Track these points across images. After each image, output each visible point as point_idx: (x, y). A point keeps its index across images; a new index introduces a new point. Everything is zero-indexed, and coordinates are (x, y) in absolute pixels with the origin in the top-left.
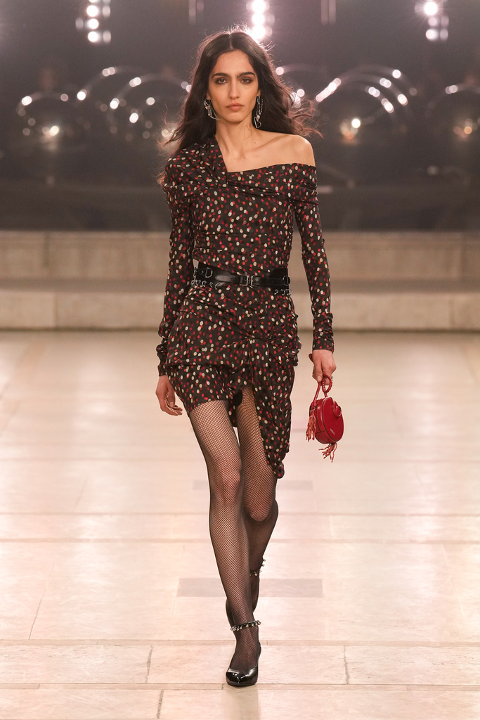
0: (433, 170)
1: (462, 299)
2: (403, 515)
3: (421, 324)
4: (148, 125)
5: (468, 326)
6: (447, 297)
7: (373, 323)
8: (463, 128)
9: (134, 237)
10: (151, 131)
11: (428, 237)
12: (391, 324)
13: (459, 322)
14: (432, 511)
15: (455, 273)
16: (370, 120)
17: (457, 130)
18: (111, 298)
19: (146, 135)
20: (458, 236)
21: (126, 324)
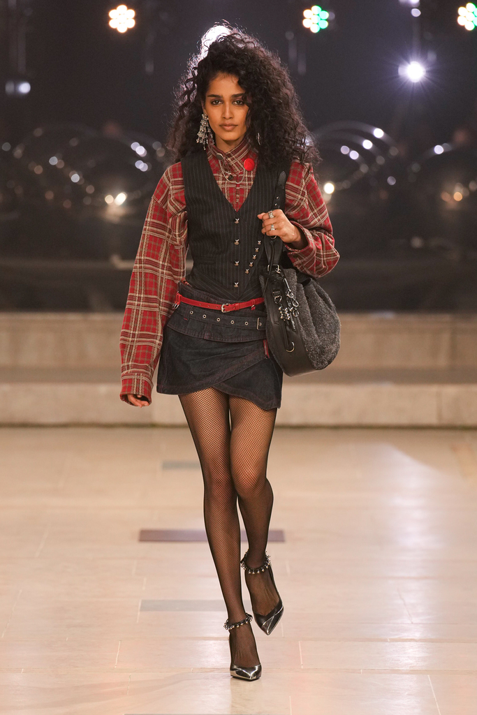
0: (417, 242)
1: (451, 391)
2: (385, 641)
3: (404, 420)
4: (90, 189)
5: (458, 422)
6: (434, 389)
7: (348, 418)
8: (452, 194)
9: (73, 318)
10: (93, 196)
11: (412, 320)
12: (369, 419)
13: (448, 418)
14: (417, 635)
15: (442, 361)
16: (345, 185)
17: (445, 197)
18: (46, 389)
19: (87, 201)
20: (447, 318)
21: (63, 419)
